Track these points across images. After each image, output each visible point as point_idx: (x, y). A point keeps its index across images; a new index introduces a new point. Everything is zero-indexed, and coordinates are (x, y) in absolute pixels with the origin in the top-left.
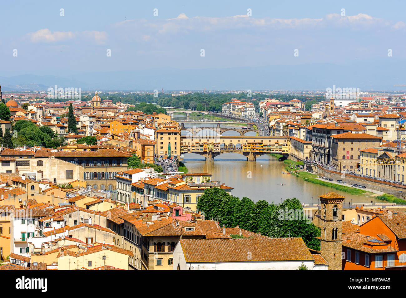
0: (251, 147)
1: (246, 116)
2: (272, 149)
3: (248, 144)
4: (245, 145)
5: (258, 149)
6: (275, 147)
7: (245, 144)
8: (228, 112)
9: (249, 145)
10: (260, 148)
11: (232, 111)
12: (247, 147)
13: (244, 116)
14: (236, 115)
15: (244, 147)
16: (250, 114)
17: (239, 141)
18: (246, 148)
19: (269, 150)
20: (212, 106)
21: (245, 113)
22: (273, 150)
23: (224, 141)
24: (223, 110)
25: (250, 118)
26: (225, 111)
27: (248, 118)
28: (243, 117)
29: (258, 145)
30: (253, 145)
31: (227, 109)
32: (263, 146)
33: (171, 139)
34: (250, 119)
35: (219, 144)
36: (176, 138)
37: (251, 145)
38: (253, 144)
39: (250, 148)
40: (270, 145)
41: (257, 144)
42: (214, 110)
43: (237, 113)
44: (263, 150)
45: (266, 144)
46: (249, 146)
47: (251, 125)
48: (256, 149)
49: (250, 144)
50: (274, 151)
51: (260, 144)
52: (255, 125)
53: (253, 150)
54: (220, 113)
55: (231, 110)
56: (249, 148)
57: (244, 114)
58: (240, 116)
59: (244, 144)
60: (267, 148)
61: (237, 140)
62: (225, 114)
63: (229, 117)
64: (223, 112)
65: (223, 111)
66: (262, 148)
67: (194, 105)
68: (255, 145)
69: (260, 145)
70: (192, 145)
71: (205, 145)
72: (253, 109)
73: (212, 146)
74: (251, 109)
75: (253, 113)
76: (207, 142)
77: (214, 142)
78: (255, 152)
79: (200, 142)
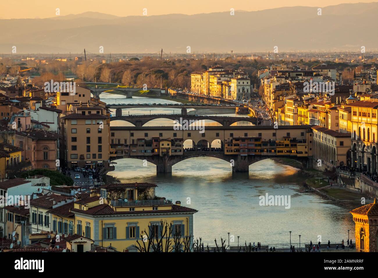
2: (278, 149)
5: (252, 150)
9: (236, 142)
12: (233, 146)
15: (226, 146)
18: (230, 147)
23: (189, 135)
29: (254, 142)
33: (90, 131)
35: (180, 141)
36: (100, 131)
37: (240, 142)
39: (239, 147)
41: (250, 140)
45: (267, 141)
46: (236, 145)
48: (249, 150)
49: (238, 140)
50: (282, 153)
51: (256, 139)
53: (244, 151)
56: (236, 147)
59: (227, 142)
60: (268, 146)
61: (215, 133)
66: (259, 148)
68: (246, 142)
69: (257, 143)
70: (131, 143)
71: (155, 144)
72: (248, 83)
73: (168, 145)
74: (243, 83)
75: (248, 90)
76: (159, 137)
77: (173, 138)
78: (247, 155)
79: (146, 138)
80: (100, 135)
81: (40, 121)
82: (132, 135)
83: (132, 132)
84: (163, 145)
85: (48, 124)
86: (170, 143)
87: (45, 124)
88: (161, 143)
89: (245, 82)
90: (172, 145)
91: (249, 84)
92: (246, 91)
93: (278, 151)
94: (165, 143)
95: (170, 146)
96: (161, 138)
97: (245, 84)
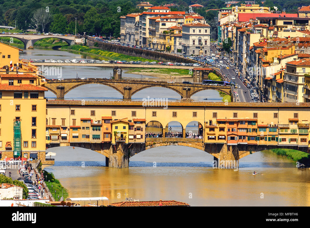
0: (226, 130)
1: (186, 48)
2: (280, 137)
3: (219, 122)
4: (211, 126)
5: (244, 137)
6: (289, 132)
7: (211, 122)
8: (137, 37)
9: (222, 125)
10: (250, 134)
11: (147, 36)
12: (217, 132)
13: (180, 47)
14: (159, 47)
15: (207, 130)
16: (197, 43)
17: (195, 114)
18: (212, 132)
19: (273, 139)
20: (92, 22)
21: (183, 41)
22: (284, 140)
23: (154, 114)
24: (123, 31)
25: (196, 53)
26: (128, 36)
27: (191, 53)
28: (179, 51)
29: (246, 126)
30: (232, 126)
31: (133, 31)
32: (259, 127)
33: (21, 108)
34: (197, 58)
35: (142, 122)
36: (34, 108)
37: (226, 126)
38: (231, 123)
39: (225, 133)
40: (275, 127)
41: (241, 122)
42: (98, 31)
43: (162, 41)
44: (258, 138)
45: (265, 124)
46: (222, 129)
47: (205, 73)
48: (240, 137)
49: (224, 122)
50: (287, 143)
51: (250, 122)
52: (215, 72)
53: (233, 138)
54: (114, 41)
55: (144, 34)
56: (222, 133)
57: (180, 44)
58: (169, 49)
59: (208, 125)
60: (267, 132)
61: (191, 112)
62: (129, 42)
63: (139, 52)
64: (122, 37)
65: (123, 35)
66: (254, 134)
67: (46, 20)
68: (235, 125)
69: (250, 127)
70: (72, 125)
71: (105, 126)
72: (206, 31)
73: (124, 128)
74: (200, 31)
75: (206, 41)
76: (111, 117)
77: (131, 118)
78: (236, 144)
79: (92, 118)
80: (34, 114)
82: (73, 113)
83: (72, 109)
84: (116, 128)
86: (127, 126)
88: (114, 126)
89: (203, 30)
90: (130, 128)
91: (208, 32)
92: (204, 44)
93: (280, 139)
94: (120, 126)
95: (127, 130)
96: (114, 118)
97: (202, 33)
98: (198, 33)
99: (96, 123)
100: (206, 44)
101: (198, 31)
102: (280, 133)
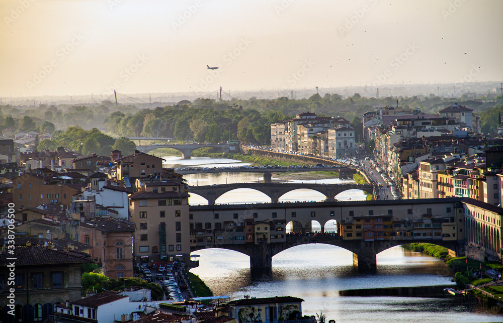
0: (363, 227)
6: (423, 226)
9: (358, 222)
12: (354, 229)
15: (345, 227)
16: (343, 146)
17: (332, 213)
18: (349, 230)
22: (418, 235)
23: (294, 215)
24: (273, 138)
32: (394, 223)
33: (166, 214)
35: (282, 223)
36: (178, 213)
37: (363, 223)
39: (362, 229)
40: (409, 223)
41: (377, 219)
45: (400, 220)
46: (358, 226)
49: (360, 220)
50: (421, 237)
51: (386, 219)
56: (358, 229)
59: (346, 223)
60: (402, 228)
61: (328, 211)
68: (371, 222)
71: (247, 228)
72: (351, 135)
73: (266, 228)
74: (345, 135)
75: (351, 144)
76: (253, 219)
77: (271, 219)
78: (373, 240)
79: (235, 221)
80: (178, 219)
81: (105, 206)
82: (217, 216)
83: (216, 212)
84: (259, 229)
85: (116, 209)
86: (268, 226)
87: (112, 209)
88: (256, 227)
89: (348, 133)
90: (272, 229)
91: (353, 135)
92: (349, 146)
93: (415, 233)
94: (262, 226)
95: (268, 231)
96: (256, 220)
97: (347, 136)
98: (343, 136)
99: (239, 225)
100: (351, 146)
101: (343, 135)
102: (415, 228)
